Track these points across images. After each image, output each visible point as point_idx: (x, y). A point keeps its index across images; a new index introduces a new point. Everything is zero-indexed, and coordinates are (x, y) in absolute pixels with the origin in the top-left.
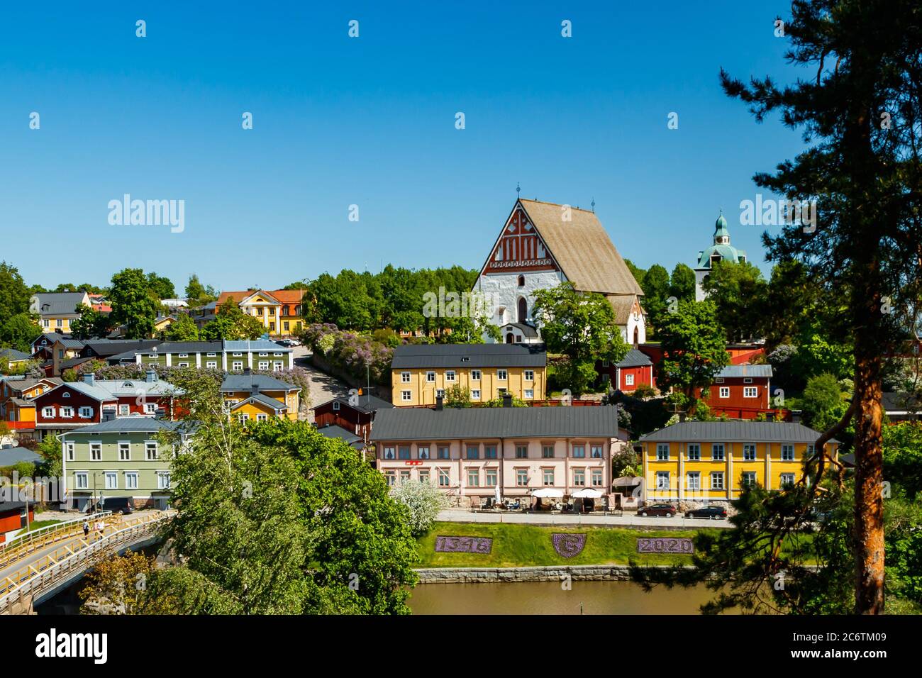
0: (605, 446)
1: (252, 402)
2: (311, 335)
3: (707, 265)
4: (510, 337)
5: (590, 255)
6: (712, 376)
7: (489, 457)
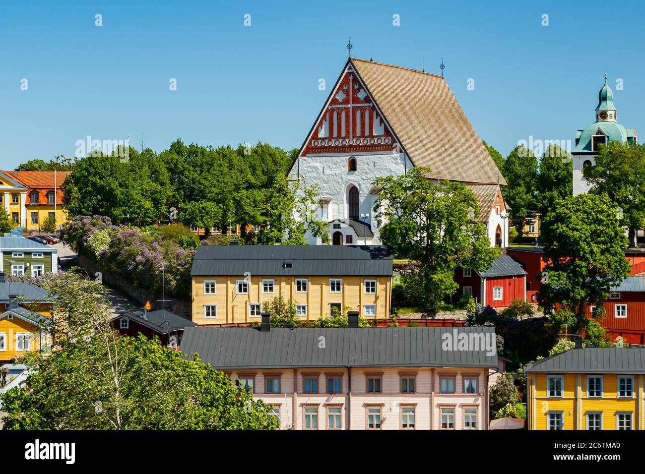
0: (481, 378)
1: (10, 317)
2: (76, 230)
3: (588, 147)
4: (337, 237)
5: (440, 132)
6: (607, 290)
7: (332, 390)
